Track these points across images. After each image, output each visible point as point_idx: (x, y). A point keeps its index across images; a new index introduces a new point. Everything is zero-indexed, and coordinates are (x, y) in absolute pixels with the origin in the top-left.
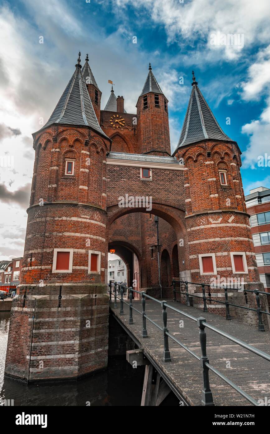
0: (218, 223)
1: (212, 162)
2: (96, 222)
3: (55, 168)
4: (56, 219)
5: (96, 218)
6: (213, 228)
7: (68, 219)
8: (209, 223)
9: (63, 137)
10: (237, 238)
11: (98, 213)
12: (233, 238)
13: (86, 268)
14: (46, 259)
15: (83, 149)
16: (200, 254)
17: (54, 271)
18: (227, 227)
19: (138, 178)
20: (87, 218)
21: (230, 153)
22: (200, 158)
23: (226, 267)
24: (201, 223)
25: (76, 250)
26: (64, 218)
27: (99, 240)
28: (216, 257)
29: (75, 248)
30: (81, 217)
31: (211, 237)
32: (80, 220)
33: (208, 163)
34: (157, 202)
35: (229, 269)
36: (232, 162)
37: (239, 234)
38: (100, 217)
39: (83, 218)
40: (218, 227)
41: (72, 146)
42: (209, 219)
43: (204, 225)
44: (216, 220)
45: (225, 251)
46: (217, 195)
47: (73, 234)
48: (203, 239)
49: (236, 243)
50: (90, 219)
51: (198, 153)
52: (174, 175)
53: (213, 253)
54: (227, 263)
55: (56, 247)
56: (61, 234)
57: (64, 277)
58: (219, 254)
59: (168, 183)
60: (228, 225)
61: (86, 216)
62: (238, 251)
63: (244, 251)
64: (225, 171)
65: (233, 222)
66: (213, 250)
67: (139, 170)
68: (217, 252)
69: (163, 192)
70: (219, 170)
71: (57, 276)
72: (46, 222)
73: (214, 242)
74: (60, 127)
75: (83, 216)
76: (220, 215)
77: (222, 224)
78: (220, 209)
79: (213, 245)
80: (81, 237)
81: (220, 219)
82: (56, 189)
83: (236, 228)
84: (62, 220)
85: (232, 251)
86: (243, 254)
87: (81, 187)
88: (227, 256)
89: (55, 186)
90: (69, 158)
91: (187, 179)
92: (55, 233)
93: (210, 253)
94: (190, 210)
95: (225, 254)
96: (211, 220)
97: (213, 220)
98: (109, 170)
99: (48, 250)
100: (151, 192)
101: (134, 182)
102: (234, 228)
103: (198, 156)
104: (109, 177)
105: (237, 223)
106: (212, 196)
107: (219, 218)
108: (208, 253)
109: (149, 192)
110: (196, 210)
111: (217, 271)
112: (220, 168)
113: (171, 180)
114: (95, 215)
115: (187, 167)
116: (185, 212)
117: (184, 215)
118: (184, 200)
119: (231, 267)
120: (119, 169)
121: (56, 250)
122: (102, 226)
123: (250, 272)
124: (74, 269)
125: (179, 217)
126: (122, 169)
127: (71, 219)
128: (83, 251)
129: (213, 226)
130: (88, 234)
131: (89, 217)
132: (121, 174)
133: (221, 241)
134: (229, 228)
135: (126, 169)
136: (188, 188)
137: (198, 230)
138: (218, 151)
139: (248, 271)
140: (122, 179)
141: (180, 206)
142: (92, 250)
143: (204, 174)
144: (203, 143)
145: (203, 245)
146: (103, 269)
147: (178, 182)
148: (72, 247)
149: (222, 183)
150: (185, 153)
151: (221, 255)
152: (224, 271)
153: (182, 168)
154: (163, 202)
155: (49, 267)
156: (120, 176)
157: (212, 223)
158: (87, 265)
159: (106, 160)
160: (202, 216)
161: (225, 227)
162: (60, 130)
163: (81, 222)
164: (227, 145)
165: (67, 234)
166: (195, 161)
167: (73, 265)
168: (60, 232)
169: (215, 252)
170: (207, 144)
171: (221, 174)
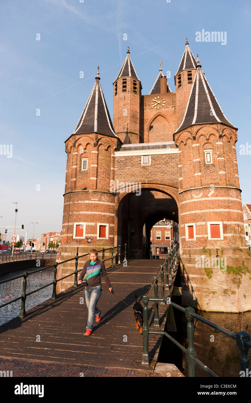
0: (199, 198)
1: (198, 145)
2: (104, 203)
3: (75, 167)
4: (75, 202)
5: (103, 200)
6: (194, 202)
7: (83, 202)
8: (192, 198)
9: (79, 143)
10: (214, 210)
11: (105, 195)
12: (211, 210)
13: (95, 235)
14: (69, 229)
15: (93, 150)
16: (186, 223)
17: (74, 237)
18: (207, 200)
19: (140, 165)
20: (96, 201)
21: (216, 133)
22: (189, 141)
23: (203, 234)
24: (187, 198)
25: (88, 224)
26: (80, 202)
27: (107, 215)
28: (196, 226)
29: (88, 222)
30: (91, 200)
31: (193, 209)
32: (90, 202)
33: (194, 145)
34: (154, 183)
35: (205, 236)
36: (218, 142)
37: (218, 206)
38: (107, 198)
39: (93, 200)
40: (199, 201)
41: (85, 149)
42: (192, 194)
43: (189, 199)
44: (198, 195)
45: (204, 221)
46: (200, 174)
47: (85, 212)
48: (188, 211)
49: (214, 214)
50: (98, 201)
51: (187, 137)
52: (169, 158)
53: (194, 222)
54: (204, 231)
55: (75, 221)
56: (78, 213)
57: (80, 242)
58: (198, 224)
59: (164, 166)
60: (207, 199)
61: (95, 199)
62: (215, 221)
63: (221, 221)
64: (211, 150)
65: (212, 196)
66: (194, 221)
67: (140, 158)
68: (197, 222)
69: (159, 174)
70: (205, 151)
71: (76, 240)
72: (70, 205)
73: (195, 213)
74: (76, 136)
75: (93, 199)
76: (201, 191)
77: (202, 198)
78: (201, 185)
79: (194, 216)
80: (91, 214)
81: (201, 194)
82: (75, 181)
83: (215, 201)
84: (79, 203)
85: (210, 221)
86: (221, 223)
87: (91, 178)
88: (204, 225)
89: (75, 179)
90: (84, 158)
91: (180, 160)
92: (74, 213)
93: (192, 223)
94: (182, 187)
95: (203, 223)
96: (194, 195)
97: (195, 196)
98: (117, 161)
99: (71, 224)
100: (150, 175)
101: (136, 169)
102: (212, 202)
103: (187, 140)
104: (117, 166)
105: (217, 196)
106: (196, 174)
107: (200, 193)
108: (191, 223)
109: (148, 175)
110: (185, 187)
111: (196, 238)
112: (206, 149)
113: (167, 163)
114: (103, 197)
115: (181, 150)
116: (178, 189)
117: (178, 191)
118: (178, 179)
119: (207, 234)
120: (124, 159)
121: (76, 224)
122: (110, 205)
123: (226, 238)
124: (86, 236)
125: (174, 193)
126: (127, 159)
127: (84, 202)
128: (93, 224)
129: (195, 200)
130: (97, 212)
131: (97, 200)
132: (126, 163)
133: (200, 213)
134: (208, 201)
135: (130, 159)
136: (181, 168)
137: (185, 204)
138: (203, 133)
139: (224, 238)
140: (127, 167)
141: (174, 184)
142: (100, 223)
143: (191, 155)
144: (190, 128)
145: (188, 216)
146: (112, 236)
147: (173, 164)
148: (85, 221)
149: (207, 162)
150: (179, 138)
151: (199, 225)
152: (201, 237)
153: (176, 151)
154: (159, 182)
155: (71, 235)
156: (125, 165)
157: (195, 198)
158: (96, 233)
159: (114, 154)
160: (188, 192)
161: (205, 200)
162: (77, 138)
163: (92, 204)
164: (212, 126)
165: (81, 213)
166: (185, 145)
167: (86, 234)
168: (78, 211)
169: (195, 222)
170: (192, 129)
171: (207, 153)
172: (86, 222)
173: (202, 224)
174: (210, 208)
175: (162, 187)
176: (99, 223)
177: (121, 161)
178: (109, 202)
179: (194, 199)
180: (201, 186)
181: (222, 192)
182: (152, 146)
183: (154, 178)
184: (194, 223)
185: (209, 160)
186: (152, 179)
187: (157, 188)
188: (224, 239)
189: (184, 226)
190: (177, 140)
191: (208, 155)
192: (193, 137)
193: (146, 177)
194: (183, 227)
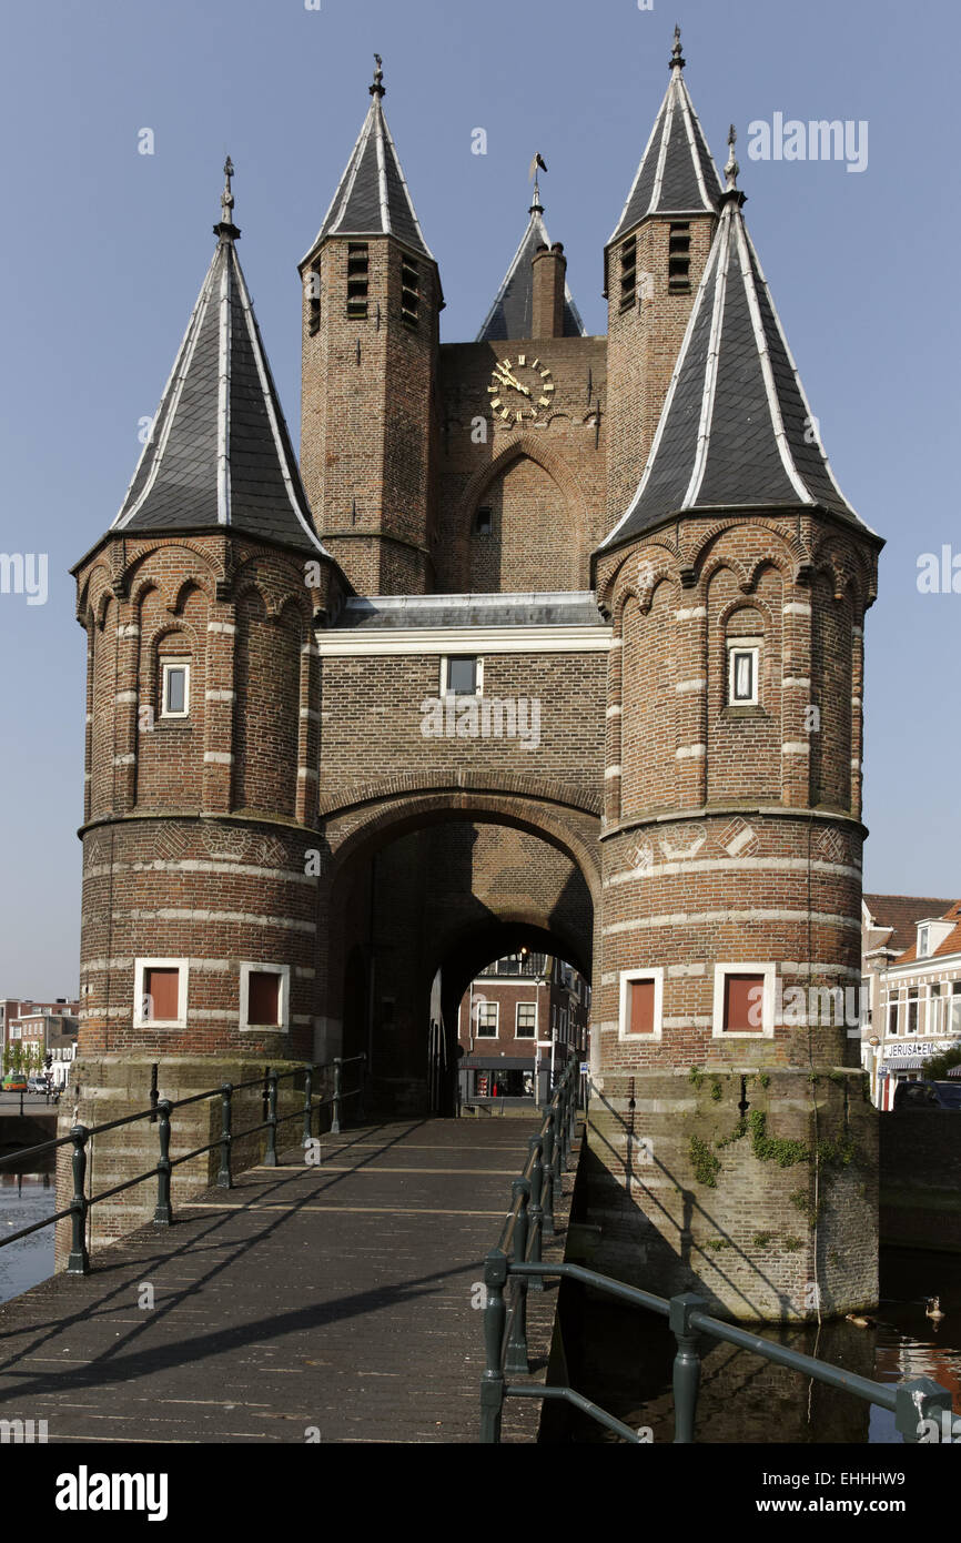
0: (688, 859)
1: (700, 612)
2: (268, 873)
3: (128, 697)
4: (138, 867)
5: (265, 858)
6: (667, 877)
7: (171, 866)
8: (659, 858)
9: (145, 578)
10: (746, 915)
11: (274, 839)
12: (734, 915)
13: (229, 1015)
14: (115, 988)
15: (212, 618)
16: (625, 969)
17: (139, 1023)
18: (720, 871)
20: (230, 861)
21: (787, 558)
22: (663, 593)
23: (692, 1015)
24: (637, 860)
25: (198, 963)
26: (159, 865)
27: (281, 928)
28: (665, 980)
29: (195, 957)
30: (210, 860)
31: (661, 909)
32: (207, 867)
33: (682, 614)
35: (701, 1021)
36: (790, 601)
37: (764, 898)
38: (282, 852)
39: (218, 860)
40: (686, 874)
41: (176, 611)
42: (660, 843)
43: (643, 866)
44: (686, 847)
45: (700, 957)
46: (697, 750)
47: (185, 914)
48: (636, 917)
49: (745, 932)
50: (241, 864)
51: (655, 573)
52: (569, 672)
53: (658, 965)
54: (697, 1000)
55: (140, 954)
56: (151, 916)
57: (163, 1041)
58: (676, 971)
60: (723, 863)
61: (224, 854)
62: (745, 960)
63: (771, 960)
64: (759, 641)
65: (743, 853)
66: (659, 958)
68: (670, 964)
70: (729, 643)
71: (149, 1036)
72: (111, 877)
73: (666, 927)
74: (130, 542)
75: (217, 855)
76: (698, 828)
77: (703, 862)
78: (703, 804)
79: (662, 937)
80: (213, 922)
81: (700, 842)
82: (134, 769)
83: (756, 873)
84: (153, 872)
85: (723, 961)
86: (768, 967)
87: (208, 757)
88: (700, 977)
89: (129, 759)
90: (172, 654)
91: (615, 685)
92: (135, 914)
93: (651, 967)
94: (614, 810)
95: (697, 969)
96: (666, 847)
97: (673, 849)
98: (328, 677)
99: (120, 963)
102: (742, 877)
103: (653, 586)
104: (327, 702)
105: (763, 854)
106: (681, 753)
107: (693, 838)
108: (645, 967)
110: (632, 810)
111: (664, 1029)
112: (736, 633)
114: (264, 847)
115: (621, 636)
116: (599, 817)
117: (598, 829)
118: (601, 772)
119: (711, 1014)
120: (360, 670)
121: (141, 964)
122: (294, 883)
123: (785, 1031)
124: (191, 1016)
125: (578, 836)
126: (372, 668)
127: (178, 867)
128: (221, 965)
129: (671, 869)
130: (238, 911)
131: (239, 858)
132: (371, 687)
133: (688, 925)
134: (725, 876)
135: (389, 668)
136: (618, 720)
137: (625, 884)
138: (728, 557)
139: (776, 1031)
140: (374, 709)
141: (582, 793)
142: (253, 960)
143: (668, 662)
144: (671, 529)
145: (636, 940)
146: (303, 1019)
147: (581, 699)
148: (185, 953)
149: (737, 697)
150: (616, 575)
151: (681, 975)
152: (685, 1028)
153: (602, 640)
154: (518, 785)
155: (123, 1012)
156: (367, 697)
157: (670, 856)
158: (236, 1007)
159: (315, 644)
160: (643, 834)
161: (713, 871)
162: (133, 555)
163: (213, 875)
164: (772, 523)
165: (168, 914)
166: (646, 609)
167: (189, 1007)
168: (149, 909)
169: (663, 965)
170: (682, 532)
171: (738, 656)
172: (189, 956)
173: (690, 974)
174: (730, 906)
175: (531, 809)
176: (249, 960)
177: (346, 677)
178: (291, 870)
179: (666, 862)
180: (701, 808)
181: (789, 833)
182: (489, 608)
183: (496, 764)
184: (661, 970)
185: (743, 691)
186: (485, 770)
187: (507, 810)
188: (776, 1036)
189: (613, 981)
190: (611, 583)
191: (744, 663)
192: (682, 572)
193: (461, 761)
194: (611, 985)
